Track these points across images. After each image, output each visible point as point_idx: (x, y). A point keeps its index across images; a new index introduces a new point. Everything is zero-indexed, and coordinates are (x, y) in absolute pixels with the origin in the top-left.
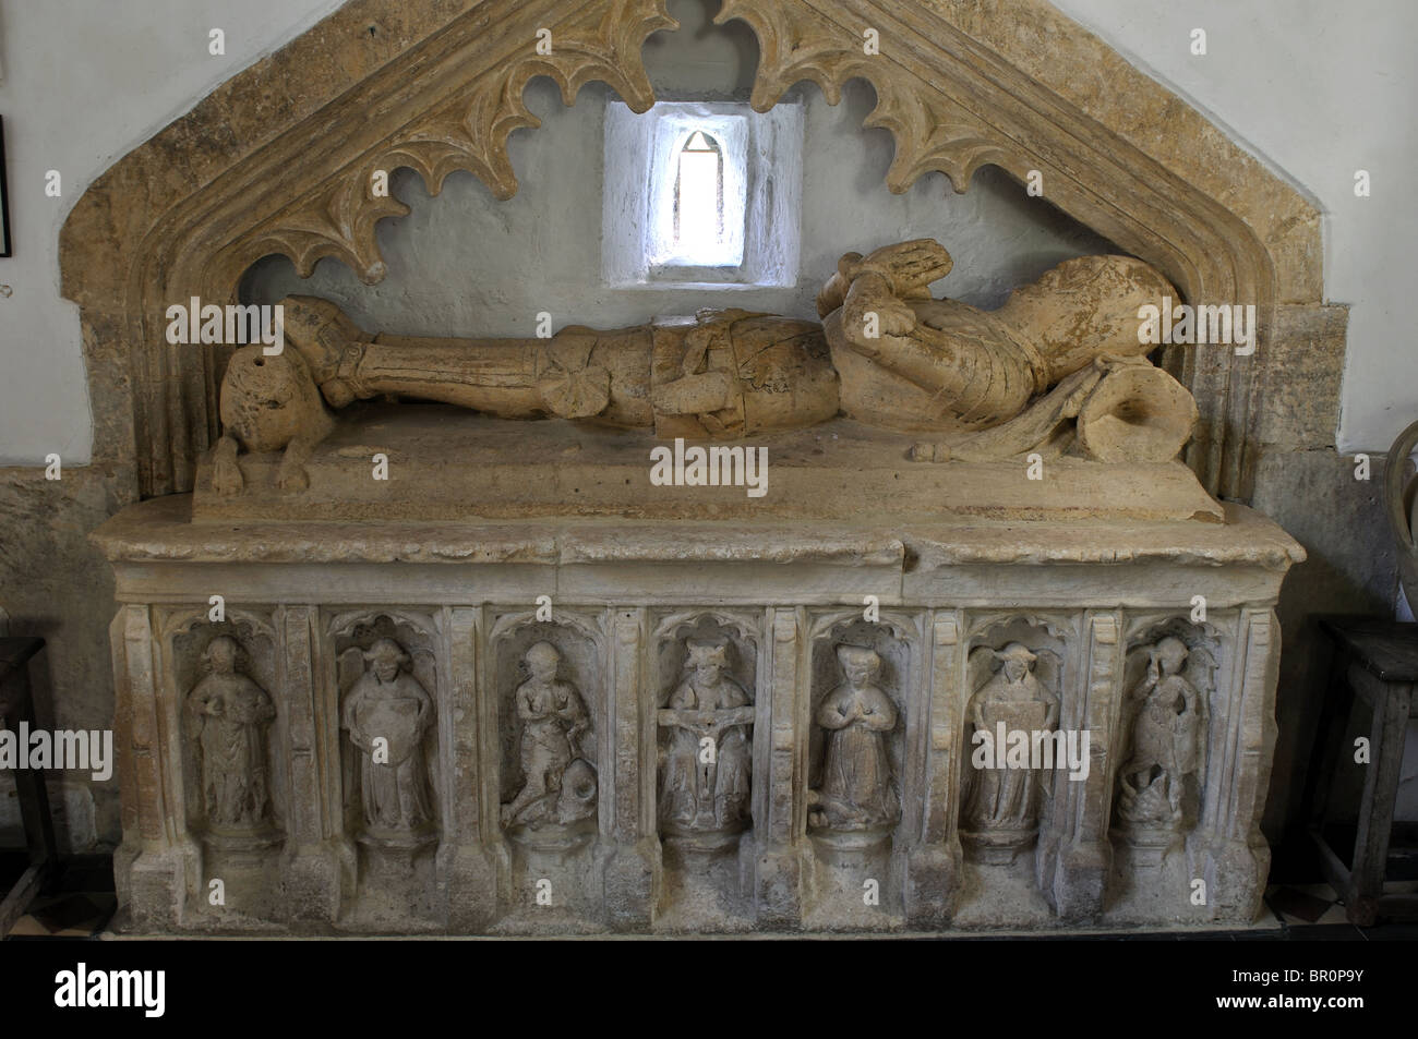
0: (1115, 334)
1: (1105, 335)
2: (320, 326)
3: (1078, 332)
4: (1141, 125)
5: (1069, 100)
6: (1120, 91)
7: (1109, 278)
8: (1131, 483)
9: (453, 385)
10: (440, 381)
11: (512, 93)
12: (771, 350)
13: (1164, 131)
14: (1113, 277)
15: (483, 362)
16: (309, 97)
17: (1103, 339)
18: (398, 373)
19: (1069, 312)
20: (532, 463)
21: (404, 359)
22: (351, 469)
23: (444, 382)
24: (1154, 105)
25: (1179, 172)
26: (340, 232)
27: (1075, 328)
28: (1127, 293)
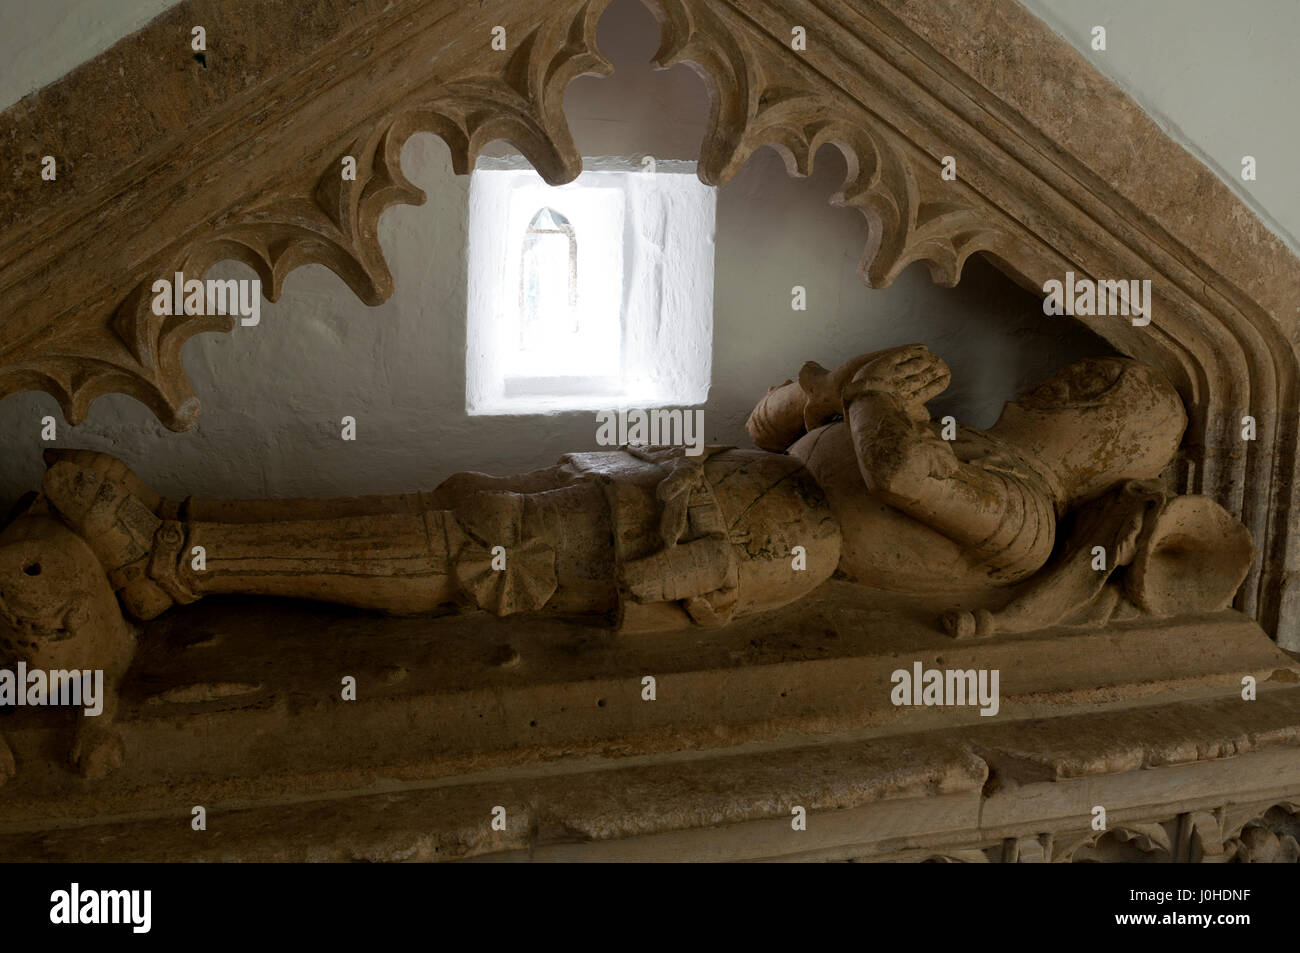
0: (1143, 455)
1: (1134, 456)
2: (117, 501)
3: (1103, 455)
4: (1172, 204)
5: (1098, 173)
6: (1150, 162)
7: (1132, 387)
8: (1198, 641)
9: (326, 578)
10: (307, 573)
11: (390, 157)
12: (764, 501)
13: (1195, 210)
14: (1136, 386)
15: (369, 541)
16: (101, 158)
17: (1130, 461)
18: (244, 565)
19: (1093, 430)
20: (462, 689)
21: (250, 543)
22: (189, 725)
23: (313, 573)
24: (1185, 180)
25: (1210, 260)
26: (137, 358)
27: (1100, 450)
28: (1154, 405)
